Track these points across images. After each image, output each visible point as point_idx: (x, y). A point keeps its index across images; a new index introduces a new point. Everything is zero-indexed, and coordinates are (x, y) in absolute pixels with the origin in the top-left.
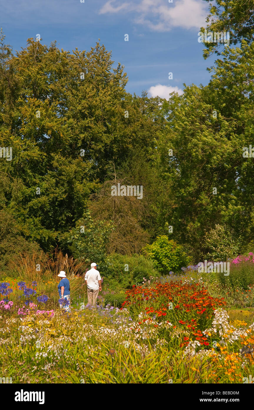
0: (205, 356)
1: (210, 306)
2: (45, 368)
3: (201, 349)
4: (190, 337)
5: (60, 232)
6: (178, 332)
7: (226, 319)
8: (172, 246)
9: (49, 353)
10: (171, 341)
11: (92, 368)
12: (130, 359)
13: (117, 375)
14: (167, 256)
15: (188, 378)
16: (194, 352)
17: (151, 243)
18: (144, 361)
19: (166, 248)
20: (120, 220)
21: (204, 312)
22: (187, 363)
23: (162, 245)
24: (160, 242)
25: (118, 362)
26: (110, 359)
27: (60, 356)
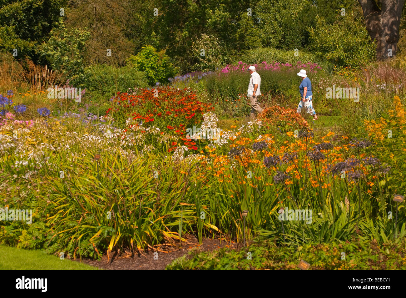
0: (194, 159)
1: (199, 111)
2: (27, 177)
3: (189, 154)
4: (178, 142)
5: (36, 42)
6: (165, 138)
7: (214, 123)
8: (158, 57)
9: (30, 161)
10: (158, 147)
11: (76, 175)
12: (116, 165)
13: (103, 181)
14: (153, 67)
15: (176, 181)
16: (182, 157)
17: (136, 54)
18: (131, 165)
19: (152, 59)
20: (102, 29)
21: (193, 116)
22: (175, 167)
23: (148, 55)
24: (146, 52)
25: (104, 168)
26: (95, 164)
27: (42, 164)
